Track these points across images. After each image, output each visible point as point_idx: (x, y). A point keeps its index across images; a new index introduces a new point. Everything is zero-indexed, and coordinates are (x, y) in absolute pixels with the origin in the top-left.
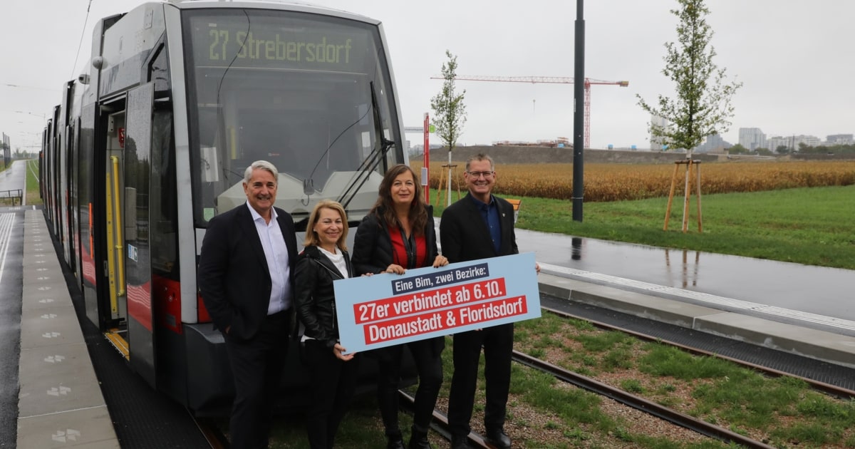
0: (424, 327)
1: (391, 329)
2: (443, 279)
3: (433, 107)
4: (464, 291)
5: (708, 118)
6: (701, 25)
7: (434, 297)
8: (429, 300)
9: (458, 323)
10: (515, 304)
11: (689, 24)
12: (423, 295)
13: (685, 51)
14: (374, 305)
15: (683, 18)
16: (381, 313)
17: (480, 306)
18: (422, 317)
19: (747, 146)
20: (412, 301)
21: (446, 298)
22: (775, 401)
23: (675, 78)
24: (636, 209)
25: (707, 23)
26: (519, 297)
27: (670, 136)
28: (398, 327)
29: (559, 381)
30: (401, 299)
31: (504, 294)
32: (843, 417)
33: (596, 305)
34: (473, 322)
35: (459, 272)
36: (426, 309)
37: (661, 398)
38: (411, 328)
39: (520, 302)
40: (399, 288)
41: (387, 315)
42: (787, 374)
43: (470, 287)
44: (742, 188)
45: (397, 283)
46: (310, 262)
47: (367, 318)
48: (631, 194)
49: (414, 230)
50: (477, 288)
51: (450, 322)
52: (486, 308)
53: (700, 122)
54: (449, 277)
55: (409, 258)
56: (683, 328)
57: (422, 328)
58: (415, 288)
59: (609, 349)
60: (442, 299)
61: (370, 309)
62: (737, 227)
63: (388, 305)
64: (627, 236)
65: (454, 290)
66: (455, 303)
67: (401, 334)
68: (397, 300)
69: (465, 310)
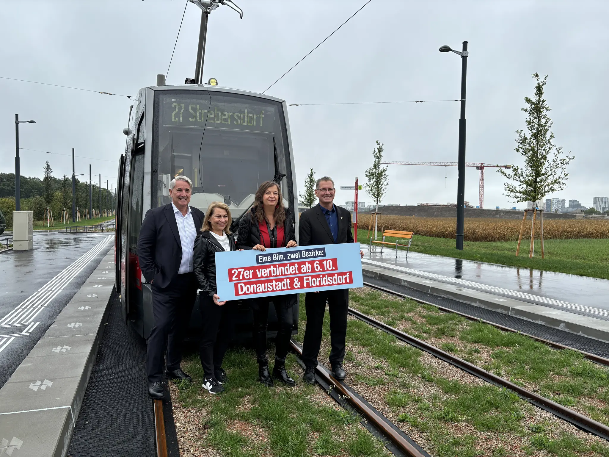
0: (277, 287)
1: (254, 287)
2: (293, 256)
3: (367, 176)
4: (307, 265)
5: (549, 180)
6: (544, 118)
7: (286, 267)
8: (282, 269)
9: (302, 286)
10: (344, 277)
11: (535, 118)
12: (277, 266)
13: (532, 136)
14: (243, 270)
15: (531, 114)
16: (247, 276)
17: (318, 276)
18: (277, 280)
19: (600, 210)
20: (270, 269)
21: (294, 269)
22: (554, 364)
23: (524, 153)
24: (509, 246)
25: (548, 116)
26: (347, 272)
27: (520, 192)
28: (259, 286)
29: (399, 341)
30: (262, 267)
31: (336, 269)
32: (602, 379)
33: (446, 297)
34: (312, 286)
35: (304, 252)
36: (279, 275)
37: (466, 356)
38: (268, 287)
39: (348, 276)
40: (261, 260)
41: (251, 277)
42: (570, 348)
43: (312, 263)
44: (590, 236)
45: (259, 257)
46: (202, 241)
47: (237, 279)
48: (507, 238)
49: (276, 223)
50: (317, 264)
51: (296, 285)
52: (323, 277)
53: (543, 183)
54: (297, 255)
55: (271, 241)
56: (503, 314)
57: (276, 288)
58: (272, 261)
59: (444, 324)
60: (291, 270)
61: (239, 272)
62: (582, 261)
63: (253, 271)
64: (487, 258)
65: (300, 264)
66: (300, 272)
67: (261, 291)
68: (259, 268)
69: (308, 278)
